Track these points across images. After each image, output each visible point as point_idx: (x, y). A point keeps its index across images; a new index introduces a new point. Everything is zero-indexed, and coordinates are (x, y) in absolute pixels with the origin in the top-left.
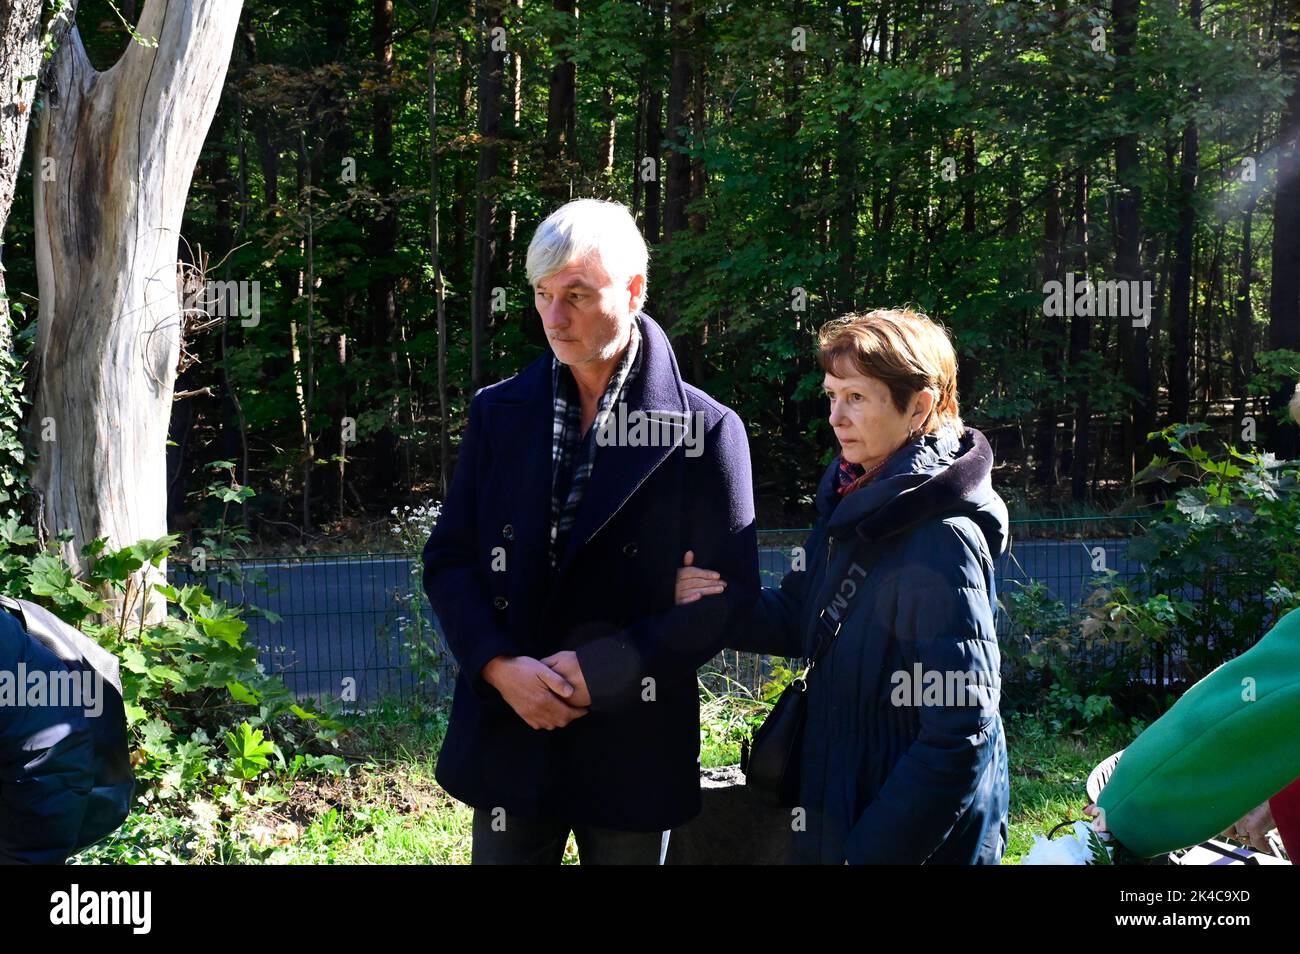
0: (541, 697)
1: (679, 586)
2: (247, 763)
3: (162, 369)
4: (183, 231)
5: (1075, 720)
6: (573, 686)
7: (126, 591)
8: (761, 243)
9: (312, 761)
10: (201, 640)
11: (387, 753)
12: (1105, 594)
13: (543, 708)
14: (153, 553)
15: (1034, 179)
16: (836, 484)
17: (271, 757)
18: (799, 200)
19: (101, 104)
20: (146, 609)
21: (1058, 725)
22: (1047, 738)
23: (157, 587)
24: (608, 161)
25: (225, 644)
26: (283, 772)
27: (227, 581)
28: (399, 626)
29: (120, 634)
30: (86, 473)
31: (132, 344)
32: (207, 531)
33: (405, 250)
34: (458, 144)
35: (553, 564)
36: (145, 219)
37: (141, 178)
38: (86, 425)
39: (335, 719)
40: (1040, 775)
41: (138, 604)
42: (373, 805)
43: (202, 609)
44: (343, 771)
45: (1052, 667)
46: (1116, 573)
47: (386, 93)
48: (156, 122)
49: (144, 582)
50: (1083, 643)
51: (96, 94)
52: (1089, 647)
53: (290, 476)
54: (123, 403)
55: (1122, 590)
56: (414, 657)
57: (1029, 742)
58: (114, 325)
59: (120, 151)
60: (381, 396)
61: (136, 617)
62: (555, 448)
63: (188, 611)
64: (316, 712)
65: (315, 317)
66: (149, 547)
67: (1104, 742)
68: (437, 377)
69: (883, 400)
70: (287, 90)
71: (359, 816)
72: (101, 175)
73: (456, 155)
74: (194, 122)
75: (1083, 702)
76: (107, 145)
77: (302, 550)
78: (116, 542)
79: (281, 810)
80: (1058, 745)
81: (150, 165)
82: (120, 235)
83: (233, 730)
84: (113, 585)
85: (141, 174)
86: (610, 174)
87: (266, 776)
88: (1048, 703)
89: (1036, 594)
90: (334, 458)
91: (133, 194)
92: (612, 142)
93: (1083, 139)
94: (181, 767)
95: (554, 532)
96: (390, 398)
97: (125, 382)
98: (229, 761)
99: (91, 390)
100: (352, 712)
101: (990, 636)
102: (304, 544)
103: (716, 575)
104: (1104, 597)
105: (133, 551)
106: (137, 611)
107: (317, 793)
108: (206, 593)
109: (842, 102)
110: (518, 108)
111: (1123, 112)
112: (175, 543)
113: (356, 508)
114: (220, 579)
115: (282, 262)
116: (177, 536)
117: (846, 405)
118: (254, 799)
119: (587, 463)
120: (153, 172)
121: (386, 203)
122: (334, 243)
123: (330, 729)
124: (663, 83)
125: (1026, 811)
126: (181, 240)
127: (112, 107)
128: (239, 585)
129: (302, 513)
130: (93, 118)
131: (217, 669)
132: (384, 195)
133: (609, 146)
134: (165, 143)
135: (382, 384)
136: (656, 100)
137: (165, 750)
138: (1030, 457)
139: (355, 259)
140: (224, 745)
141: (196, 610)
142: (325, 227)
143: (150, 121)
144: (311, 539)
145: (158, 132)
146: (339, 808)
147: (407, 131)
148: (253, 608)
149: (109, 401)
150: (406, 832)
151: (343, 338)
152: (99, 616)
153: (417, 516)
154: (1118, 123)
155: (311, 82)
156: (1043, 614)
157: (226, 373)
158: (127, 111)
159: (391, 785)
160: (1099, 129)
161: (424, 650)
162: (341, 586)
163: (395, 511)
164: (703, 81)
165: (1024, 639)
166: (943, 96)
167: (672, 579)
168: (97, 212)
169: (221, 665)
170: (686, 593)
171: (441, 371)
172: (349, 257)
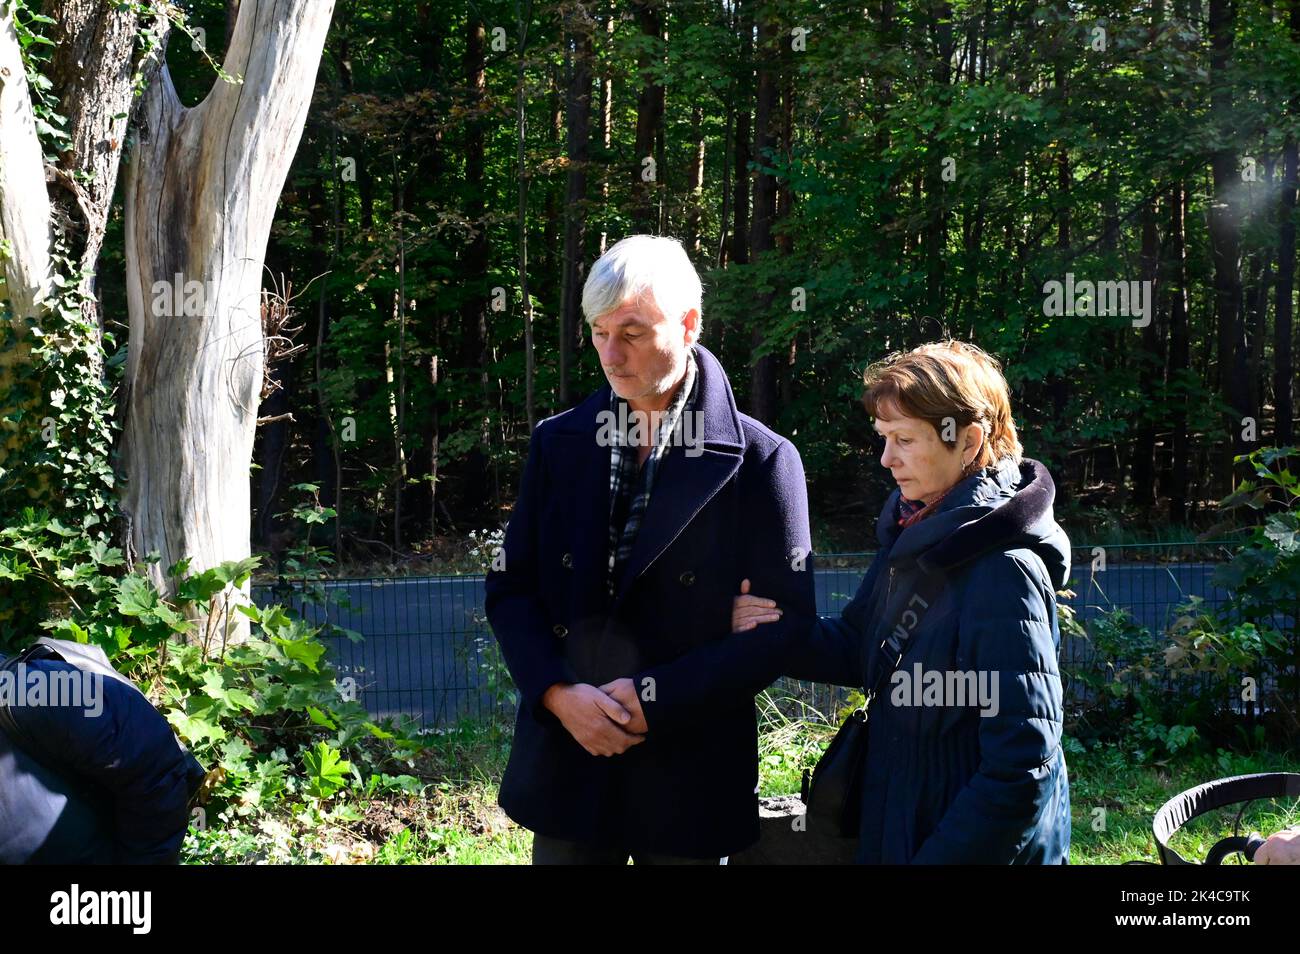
0: (599, 724)
1: (736, 613)
2: (324, 782)
3: (246, 395)
4: (267, 262)
5: (1159, 750)
6: (631, 713)
7: (209, 611)
8: (847, 262)
9: (388, 780)
10: (282, 661)
11: (463, 775)
12: (1189, 622)
13: (601, 734)
14: (236, 574)
15: (1129, 195)
16: (897, 516)
17: (348, 776)
18: (887, 219)
19: (189, 139)
20: (228, 630)
21: (1141, 755)
22: (1130, 769)
23: (240, 608)
24: (697, 182)
25: (304, 667)
26: (359, 791)
27: (311, 602)
28: (477, 647)
29: (204, 654)
30: (172, 496)
31: (217, 372)
32: (292, 553)
33: (498, 272)
34: (546, 168)
35: (611, 592)
36: (230, 250)
37: (227, 210)
38: (172, 450)
39: (412, 738)
40: (1120, 807)
41: (222, 624)
42: (446, 825)
43: (281, 630)
44: (419, 791)
45: (1136, 696)
46: (1202, 599)
47: (475, 118)
48: (241, 156)
49: (227, 603)
50: (1167, 672)
51: (184, 130)
52: (1173, 675)
53: (384, 495)
54: (208, 429)
55: (1207, 618)
56: (492, 678)
57: (1110, 773)
58: (200, 353)
59: (207, 183)
60: (469, 416)
61: (220, 637)
62: (613, 479)
63: (268, 632)
64: (393, 732)
65: (407, 338)
66: (232, 568)
67: (1188, 773)
68: (525, 398)
69: (930, 439)
70: (380, 118)
71: (433, 836)
72: (189, 207)
73: (544, 178)
74: (278, 155)
75: (1167, 733)
76: (195, 179)
77: (392, 568)
78: (201, 563)
79: (357, 829)
80: (1140, 776)
81: (235, 198)
82: (207, 264)
83: (311, 749)
84: (197, 605)
85: (227, 206)
86: (700, 194)
87: (343, 795)
88: (1132, 733)
89: (1120, 620)
90: (426, 477)
91: (218, 226)
92: (701, 162)
93: (1175, 155)
94: (260, 785)
95: (612, 561)
96: (480, 418)
97: (210, 409)
98: (307, 779)
99: (178, 416)
100: (431, 732)
101: (1053, 670)
102: (394, 563)
103: (772, 604)
104: (1189, 625)
105: (216, 572)
106: (221, 630)
107: (393, 812)
108: (286, 615)
109: (927, 121)
110: (608, 130)
111: (1218, 127)
112: (257, 565)
113: (447, 526)
114: (304, 600)
115: (375, 285)
116: (259, 558)
117: (896, 446)
118: (331, 818)
119: (644, 493)
120: (238, 204)
121: (474, 227)
122: (426, 265)
123: (407, 749)
124: (752, 104)
125: (1104, 844)
126: (265, 271)
127: (200, 143)
128: (322, 605)
129: (393, 531)
130: (181, 153)
131: (297, 692)
132: (473, 219)
133: (699, 166)
134: (249, 176)
135: (472, 404)
136: (744, 120)
137: (245, 768)
138: (1128, 478)
139: (445, 282)
140: (302, 764)
141: (275, 631)
142: (416, 250)
143: (235, 155)
144: (401, 557)
145: (243, 165)
146: (412, 828)
147: (498, 155)
148: (336, 628)
149: (195, 426)
150: (479, 852)
151: (435, 359)
152: (184, 635)
153: (495, 539)
154: (1212, 137)
155: (402, 109)
156: (1128, 642)
157: (320, 394)
158: (214, 147)
159: (465, 805)
160: (1193, 145)
161: (502, 671)
162: (421, 606)
163: (473, 535)
164: (790, 102)
165: (1108, 667)
166: (1030, 114)
167: (728, 609)
168: (185, 243)
169: (300, 688)
170: (742, 621)
171: (528, 392)
172: (440, 279)
